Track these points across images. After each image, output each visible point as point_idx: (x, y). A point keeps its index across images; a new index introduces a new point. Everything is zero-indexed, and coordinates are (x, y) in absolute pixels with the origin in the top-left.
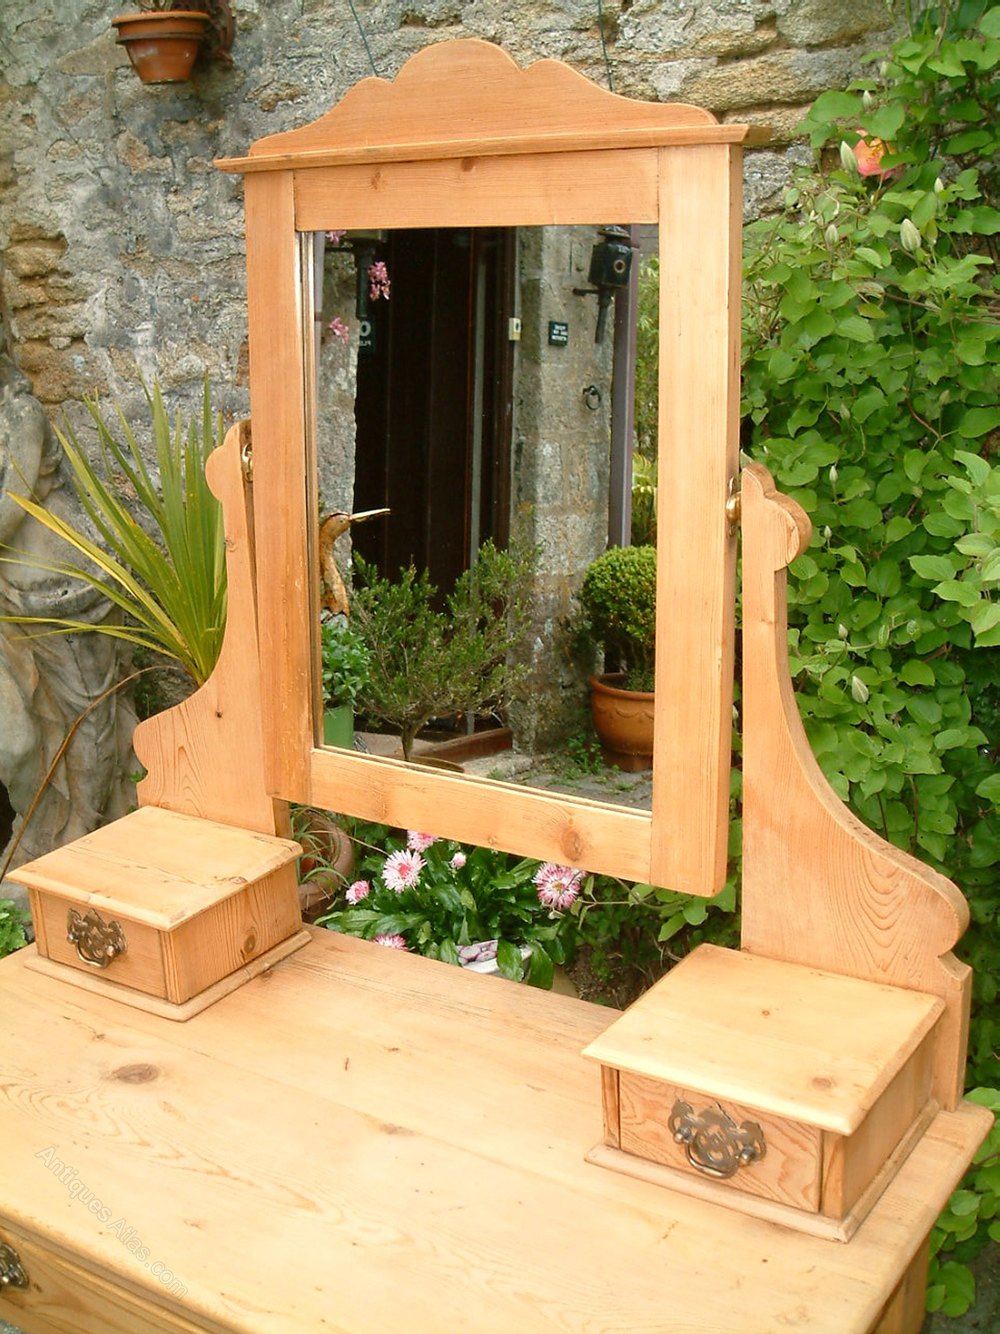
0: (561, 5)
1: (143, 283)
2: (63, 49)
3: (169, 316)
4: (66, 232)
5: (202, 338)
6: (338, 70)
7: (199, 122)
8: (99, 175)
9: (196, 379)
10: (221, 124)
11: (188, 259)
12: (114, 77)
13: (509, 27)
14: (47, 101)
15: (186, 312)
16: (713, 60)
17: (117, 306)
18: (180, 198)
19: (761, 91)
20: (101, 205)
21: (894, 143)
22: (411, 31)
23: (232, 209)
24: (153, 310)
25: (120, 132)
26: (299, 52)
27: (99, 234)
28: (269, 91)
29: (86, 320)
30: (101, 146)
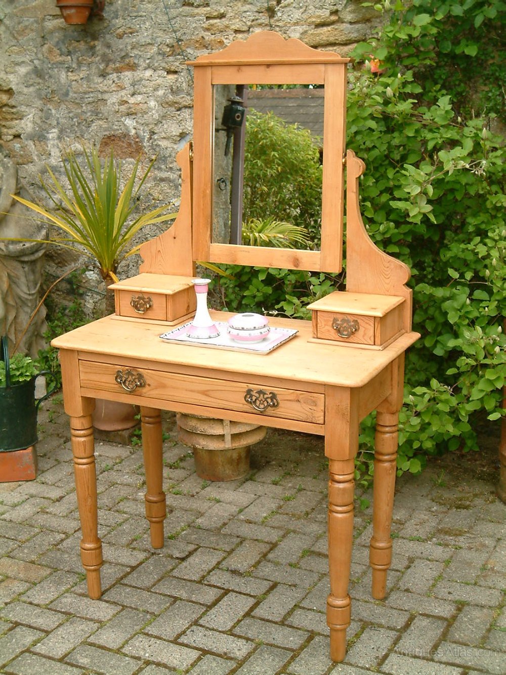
0: (252, 2)
1: (53, 111)
2: (17, 5)
3: (66, 127)
4: (14, 87)
5: (82, 136)
6: (153, 23)
7: (86, 42)
8: (33, 62)
9: (78, 154)
10: (96, 43)
11: (77, 101)
12: (44, 19)
13: (230, 10)
14: (7, 28)
15: (74, 125)
16: (313, 26)
17: (39, 121)
18: (74, 74)
19: (332, 39)
20: (33, 76)
21: (384, 61)
22: (187, 8)
23: (100, 80)
24: (58, 123)
25: (45, 44)
26: (135, 14)
27: (31, 89)
28: (120, 30)
29: (22, 128)
30: (35, 50)
